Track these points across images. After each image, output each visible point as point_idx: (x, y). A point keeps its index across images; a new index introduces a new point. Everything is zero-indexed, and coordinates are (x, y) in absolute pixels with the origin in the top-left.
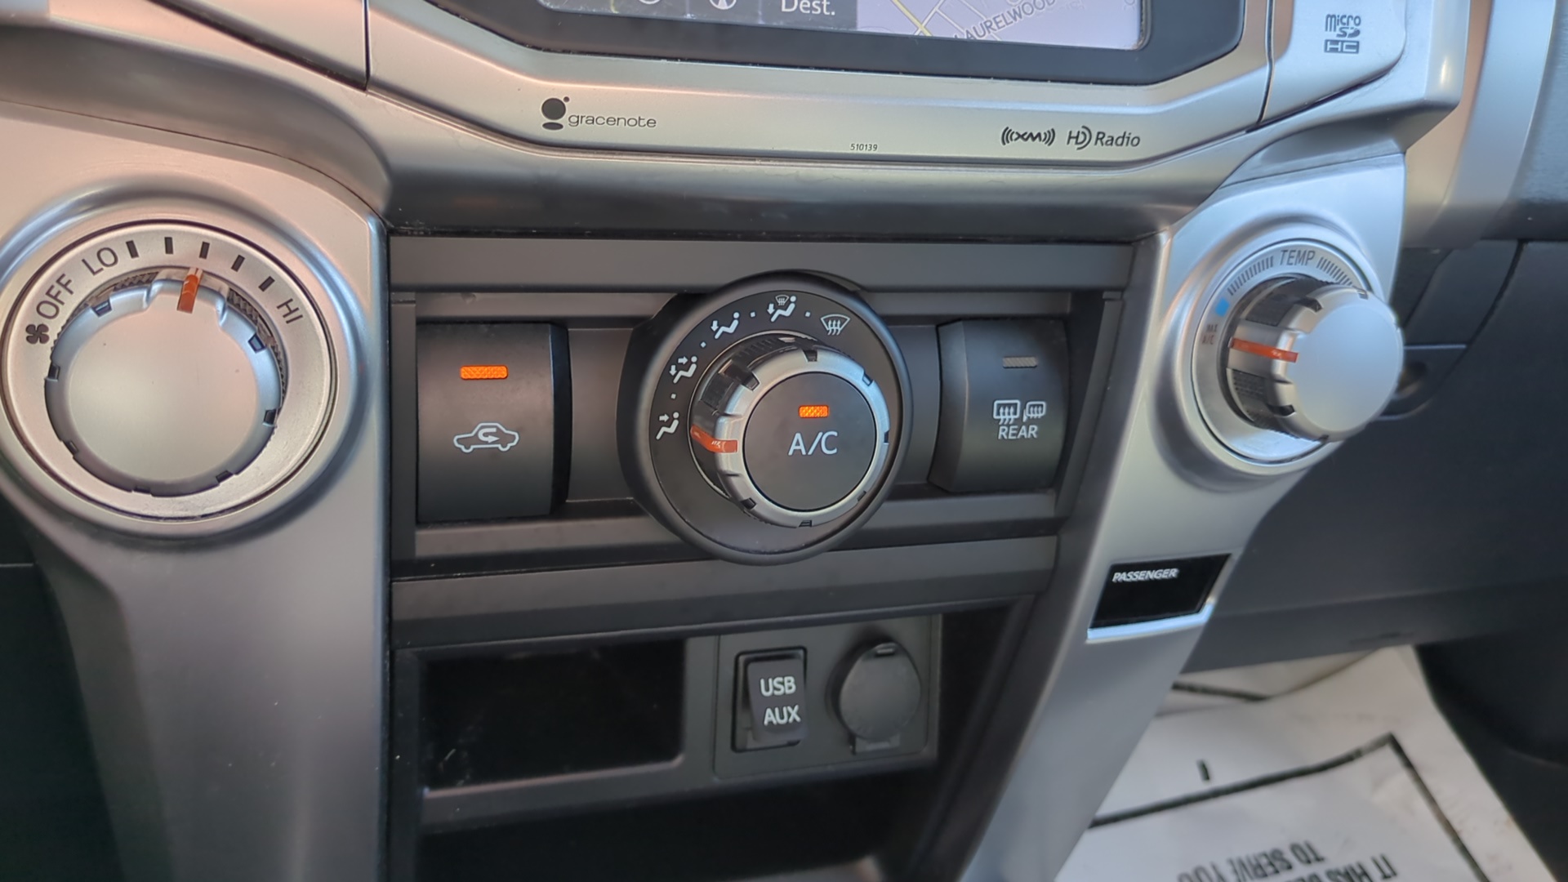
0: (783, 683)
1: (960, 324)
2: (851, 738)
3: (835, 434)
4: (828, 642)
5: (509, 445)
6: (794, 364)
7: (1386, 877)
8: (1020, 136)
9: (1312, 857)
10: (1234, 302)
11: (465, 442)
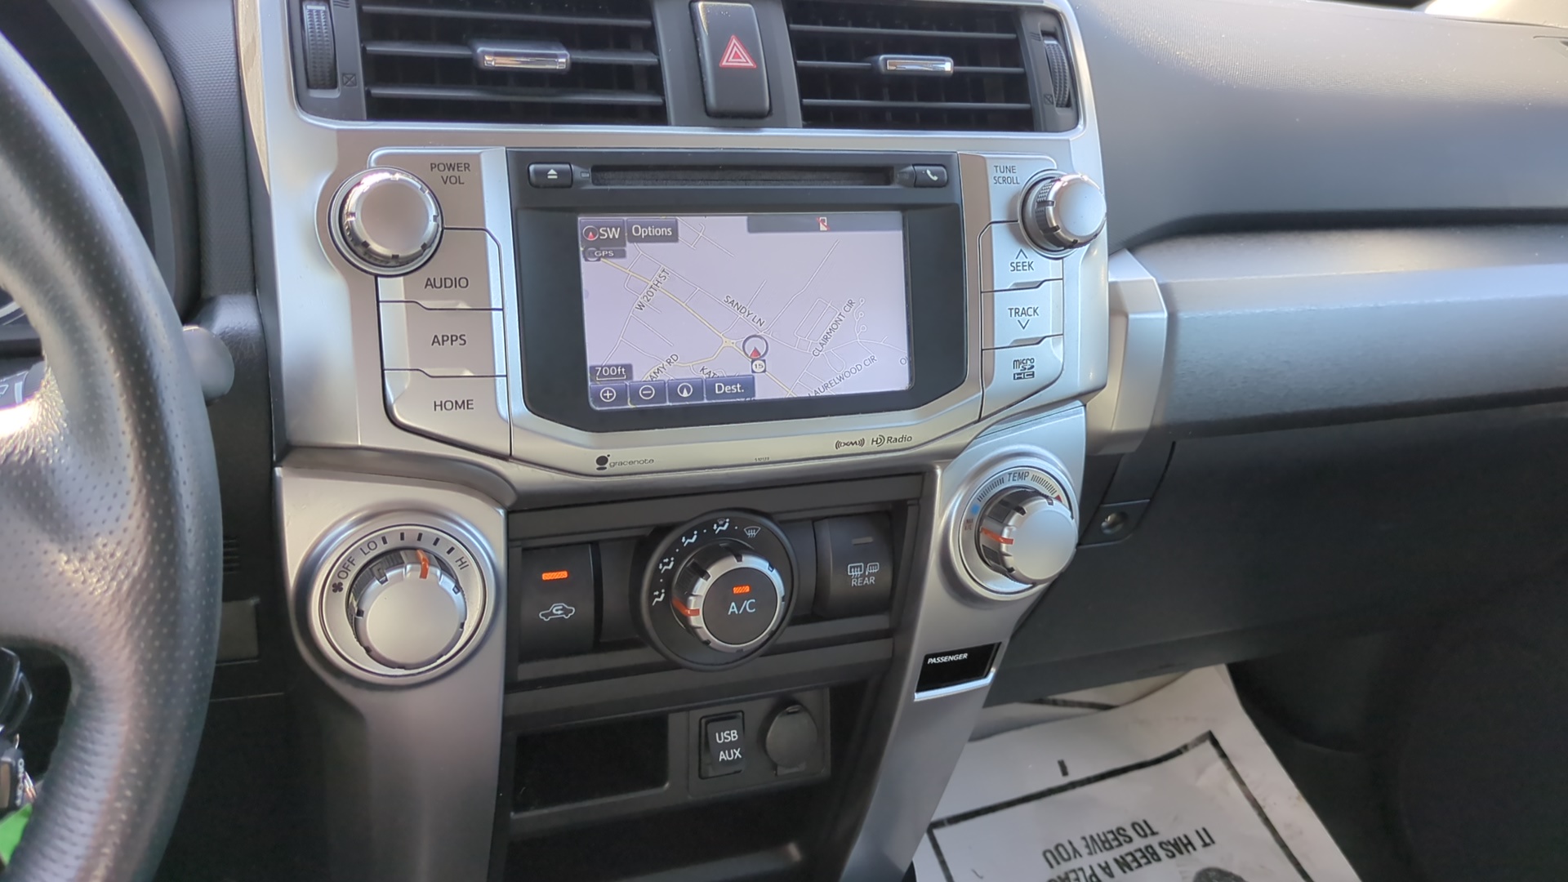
0: (730, 735)
1: (826, 521)
2: (775, 767)
3: (754, 601)
4: (756, 709)
5: (570, 615)
6: (729, 564)
7: (1206, 845)
8: (845, 444)
9: (1148, 832)
10: (981, 505)
11: (546, 616)
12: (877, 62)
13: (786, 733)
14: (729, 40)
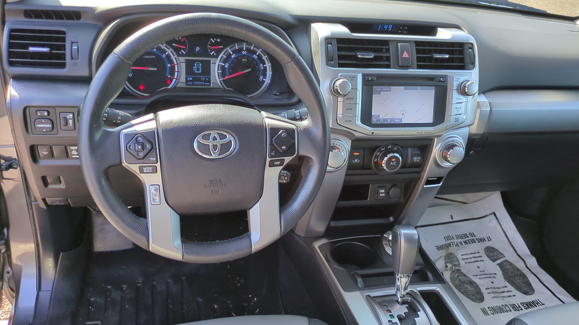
0: (383, 191)
1: (409, 147)
2: (391, 198)
3: (396, 162)
4: (389, 186)
5: (358, 162)
6: (392, 155)
7: (489, 240)
8: (419, 133)
9: (473, 236)
10: (444, 147)
11: (354, 161)
12: (433, 55)
13: (394, 192)
14: (404, 52)
